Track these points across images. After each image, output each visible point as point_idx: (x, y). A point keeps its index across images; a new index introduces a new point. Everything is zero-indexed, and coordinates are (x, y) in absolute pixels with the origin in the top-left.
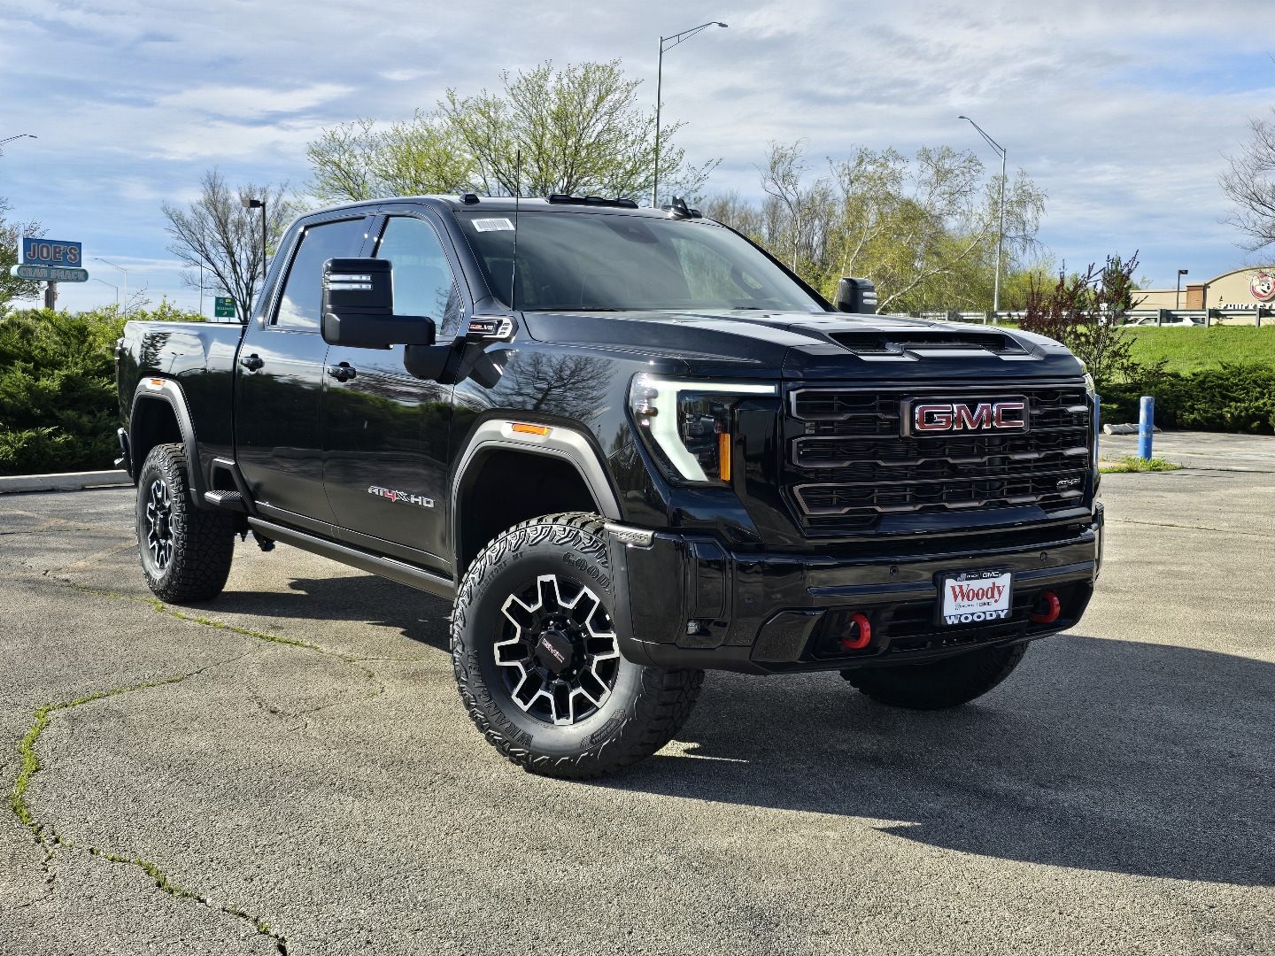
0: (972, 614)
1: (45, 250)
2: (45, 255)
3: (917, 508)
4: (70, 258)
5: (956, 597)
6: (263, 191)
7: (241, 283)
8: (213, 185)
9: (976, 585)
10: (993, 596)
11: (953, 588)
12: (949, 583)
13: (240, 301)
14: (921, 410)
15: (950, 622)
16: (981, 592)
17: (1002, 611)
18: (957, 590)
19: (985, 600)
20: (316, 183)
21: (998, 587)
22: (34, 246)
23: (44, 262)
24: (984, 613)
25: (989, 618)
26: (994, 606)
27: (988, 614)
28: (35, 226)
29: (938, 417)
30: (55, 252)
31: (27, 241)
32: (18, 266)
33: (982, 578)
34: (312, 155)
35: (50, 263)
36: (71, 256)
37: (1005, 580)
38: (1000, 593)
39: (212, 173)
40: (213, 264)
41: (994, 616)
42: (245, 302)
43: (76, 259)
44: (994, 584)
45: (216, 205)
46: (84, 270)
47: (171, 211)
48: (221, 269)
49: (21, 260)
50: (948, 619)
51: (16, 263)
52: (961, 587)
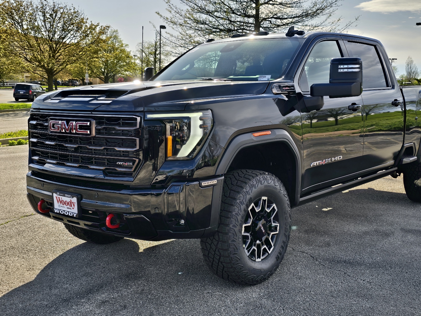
0: (64, 211)
5: (58, 202)
9: (64, 199)
10: (71, 206)
11: (57, 198)
12: (55, 195)
17: (75, 214)
19: (68, 206)
21: (73, 203)
24: (68, 212)
25: (70, 215)
27: (70, 213)
33: (65, 196)
37: (75, 200)
38: (74, 206)
41: (72, 215)
44: (71, 200)
50: (55, 210)
52: (59, 198)
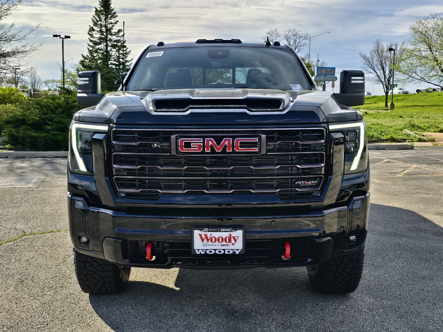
0: (215, 250)
1: (323, 71)
2: (323, 72)
3: (185, 192)
4: (331, 73)
6: (396, 45)
7: (386, 79)
8: (378, 43)
9: (216, 235)
11: (200, 235)
12: (197, 233)
13: (385, 85)
14: (182, 141)
15: (198, 253)
16: (220, 238)
17: (237, 250)
18: (204, 237)
19: (224, 243)
20: (413, 40)
21: (234, 238)
22: (320, 69)
23: (323, 75)
24: (224, 250)
25: (226, 252)
26: (231, 247)
28: (324, 63)
29: (193, 145)
30: (327, 71)
31: (318, 68)
32: (315, 77)
33: (220, 231)
34: (411, 29)
35: (325, 75)
36: (332, 72)
37: (239, 234)
39: (378, 40)
40: (376, 72)
41: (231, 253)
42: (387, 86)
43: (333, 73)
44: (230, 235)
45: (378, 51)
46: (336, 77)
47: (362, 54)
48: (379, 74)
49: (316, 75)
50: (197, 251)
51: (314, 76)
